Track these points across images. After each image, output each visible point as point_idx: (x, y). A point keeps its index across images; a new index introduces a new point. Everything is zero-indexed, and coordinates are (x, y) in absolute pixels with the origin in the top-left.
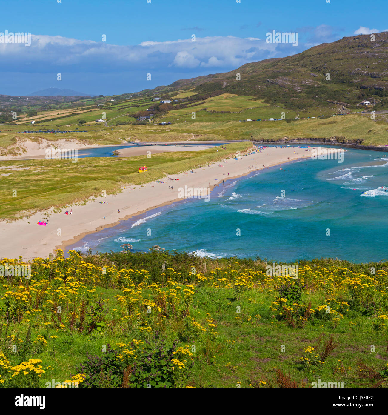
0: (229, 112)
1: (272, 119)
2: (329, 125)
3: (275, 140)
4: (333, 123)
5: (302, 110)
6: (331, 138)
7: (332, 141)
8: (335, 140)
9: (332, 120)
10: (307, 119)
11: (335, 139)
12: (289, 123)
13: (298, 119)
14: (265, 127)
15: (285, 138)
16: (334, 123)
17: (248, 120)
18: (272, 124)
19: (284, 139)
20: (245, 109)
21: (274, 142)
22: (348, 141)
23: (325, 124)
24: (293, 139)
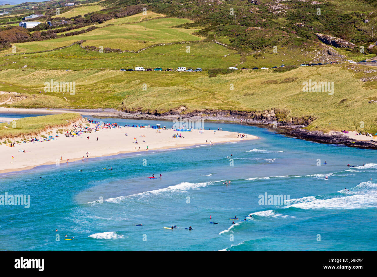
0: (118, 50)
1: (184, 69)
2: (283, 84)
3: (161, 112)
4: (290, 82)
5: (254, 53)
6: (266, 112)
7: (267, 119)
8: (272, 117)
9: (291, 76)
10: (251, 72)
11: (273, 115)
12: (211, 78)
13: (233, 70)
14: (161, 85)
15: (183, 108)
16: (293, 80)
17: (137, 68)
18: (180, 80)
19: (179, 111)
20: (151, 47)
21: (160, 115)
22: (291, 120)
23: (275, 82)
24: (196, 111)
